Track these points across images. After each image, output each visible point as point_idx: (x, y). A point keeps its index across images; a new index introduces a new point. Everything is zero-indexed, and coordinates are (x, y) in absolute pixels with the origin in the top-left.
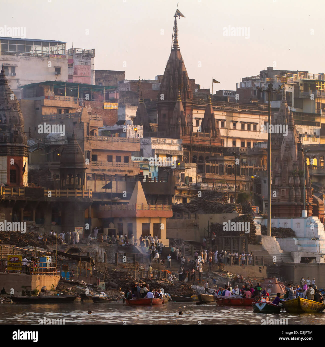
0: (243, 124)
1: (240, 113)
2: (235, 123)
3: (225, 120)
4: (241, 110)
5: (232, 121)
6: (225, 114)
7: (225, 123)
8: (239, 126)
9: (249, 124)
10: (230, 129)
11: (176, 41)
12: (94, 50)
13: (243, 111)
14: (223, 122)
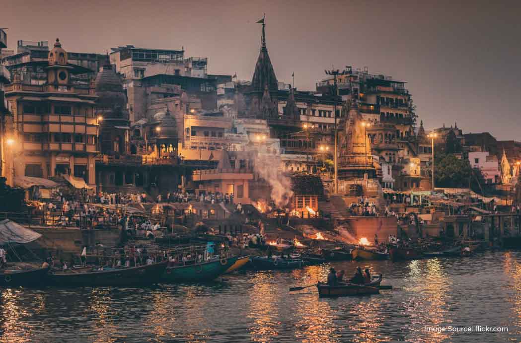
0: (320, 112)
1: (318, 103)
2: (314, 111)
3: (306, 109)
4: (318, 101)
5: (312, 110)
6: (306, 104)
7: (306, 111)
8: (317, 113)
9: (325, 112)
10: (310, 116)
11: (264, 44)
12: (207, 58)
13: (320, 102)
14: (304, 110)
